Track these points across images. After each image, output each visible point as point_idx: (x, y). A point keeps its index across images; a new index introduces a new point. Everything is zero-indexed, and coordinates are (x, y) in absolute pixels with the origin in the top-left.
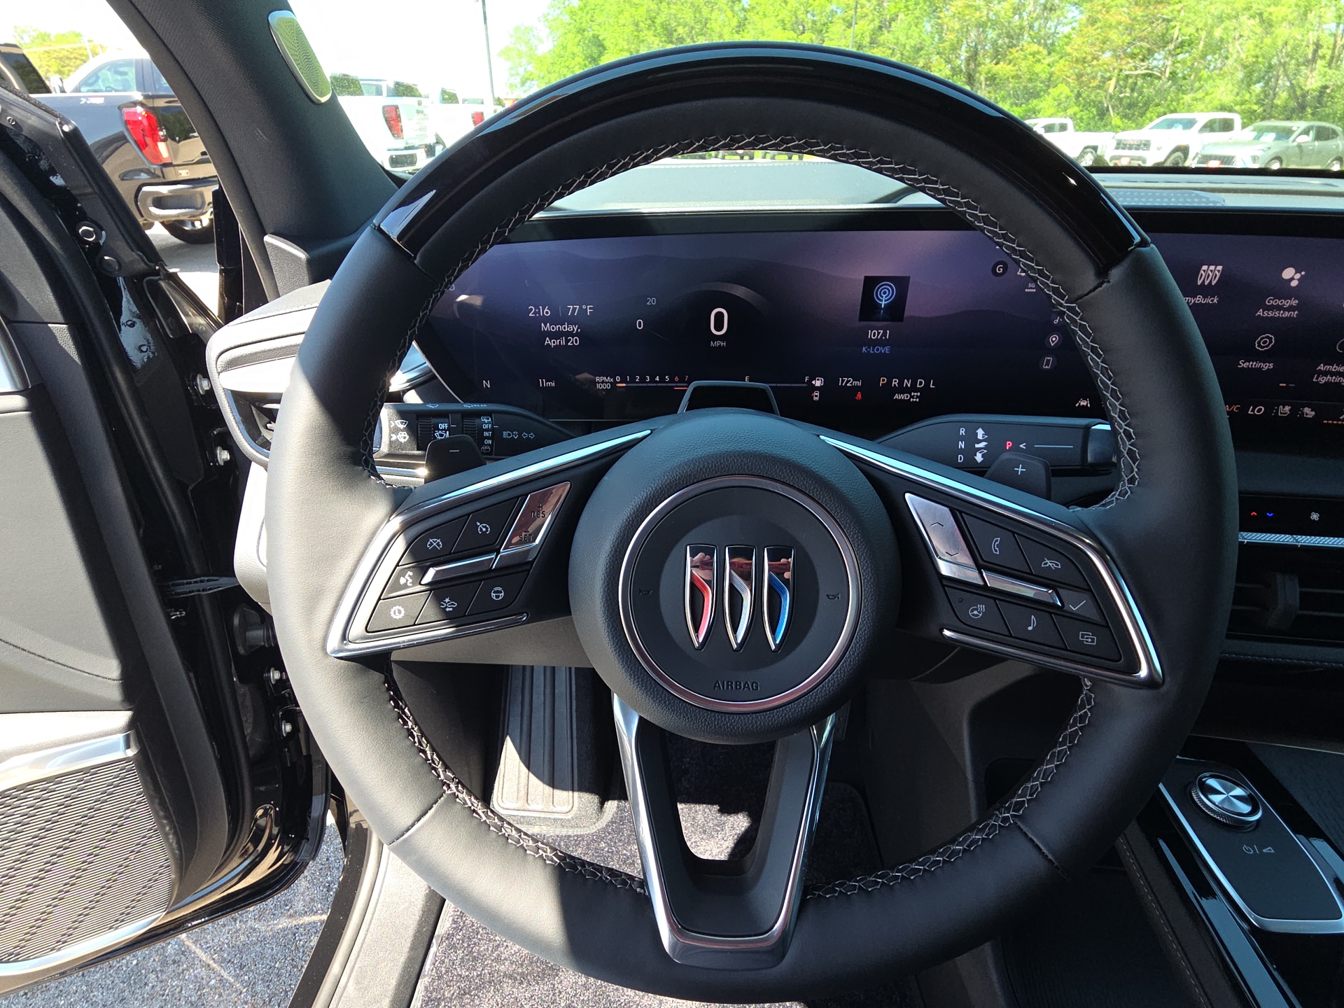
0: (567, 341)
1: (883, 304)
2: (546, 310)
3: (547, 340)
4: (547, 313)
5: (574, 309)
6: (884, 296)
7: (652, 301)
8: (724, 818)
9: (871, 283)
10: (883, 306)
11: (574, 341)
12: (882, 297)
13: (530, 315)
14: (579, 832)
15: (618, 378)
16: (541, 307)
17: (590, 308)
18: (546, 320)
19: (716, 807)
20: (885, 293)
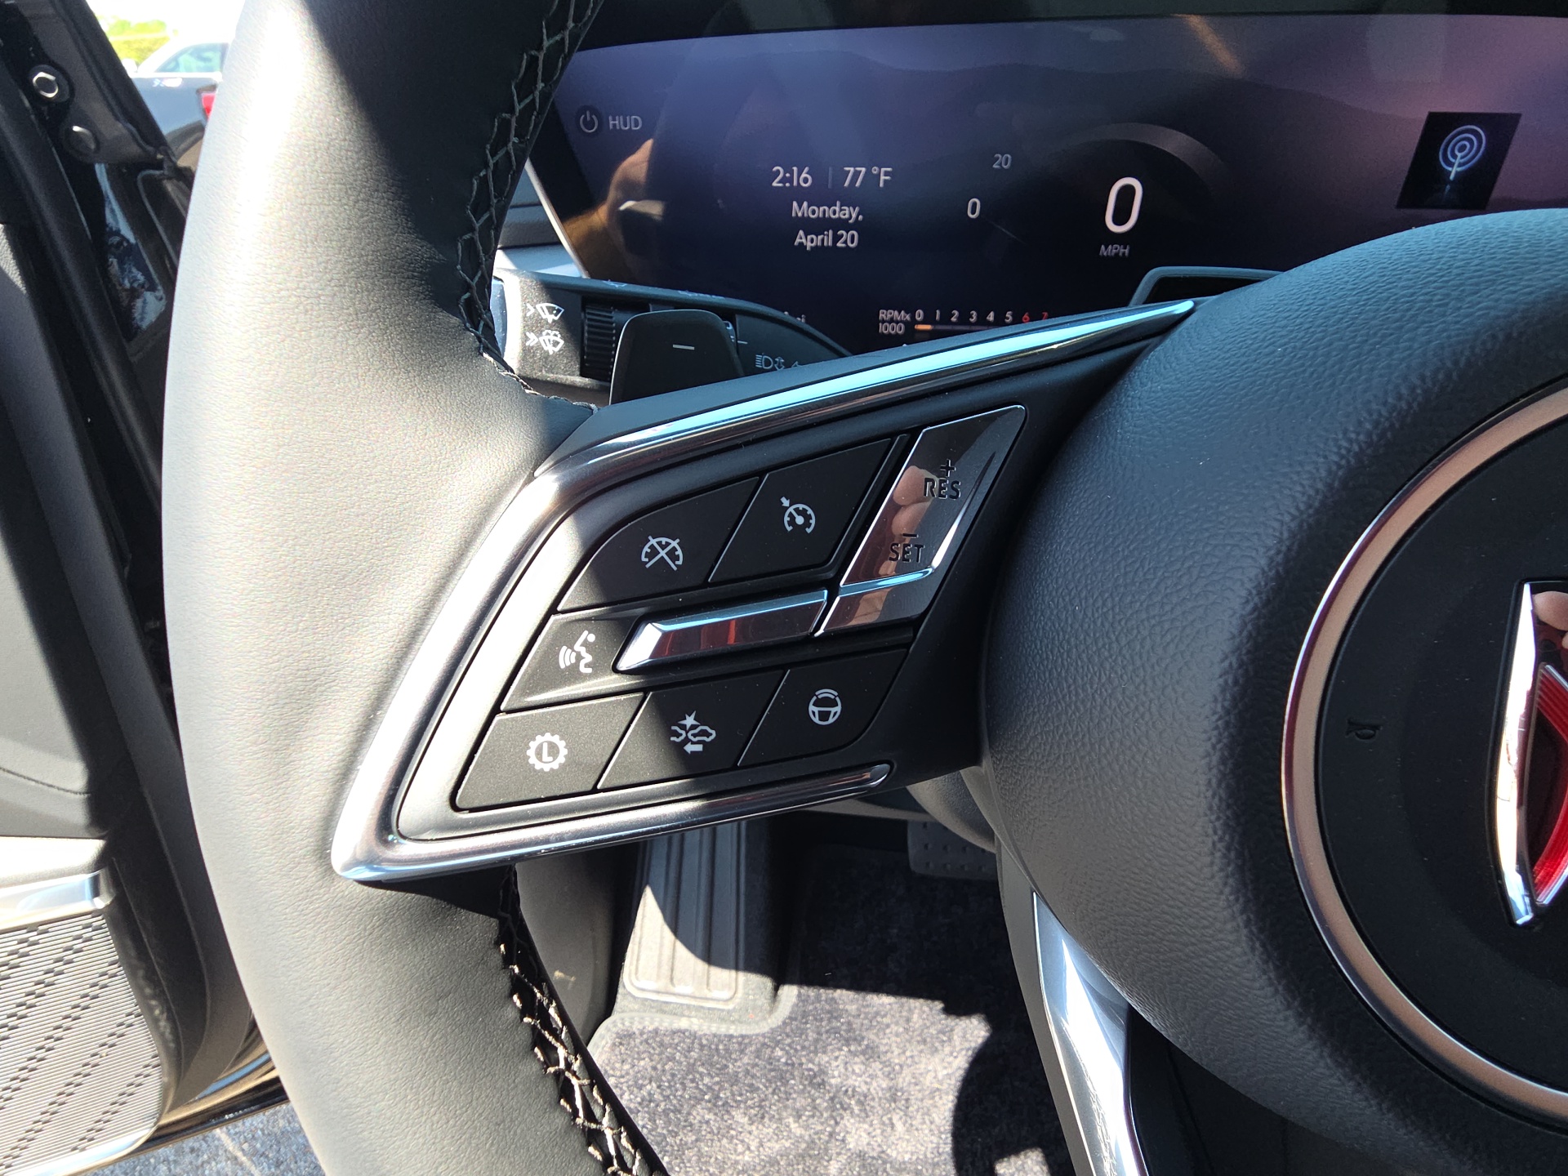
0: (836, 238)
1: (1454, 171)
2: (804, 175)
3: (801, 238)
4: (806, 180)
5: (855, 174)
6: (1459, 155)
7: (1003, 161)
8: (951, 1021)
9: (1439, 126)
10: (1452, 177)
11: (849, 239)
12: (1455, 157)
13: (775, 184)
14: (743, 1030)
15: (920, 314)
16: (795, 169)
17: (886, 174)
18: (801, 195)
19: (939, 1005)
20: (1462, 149)
